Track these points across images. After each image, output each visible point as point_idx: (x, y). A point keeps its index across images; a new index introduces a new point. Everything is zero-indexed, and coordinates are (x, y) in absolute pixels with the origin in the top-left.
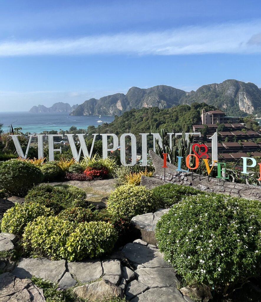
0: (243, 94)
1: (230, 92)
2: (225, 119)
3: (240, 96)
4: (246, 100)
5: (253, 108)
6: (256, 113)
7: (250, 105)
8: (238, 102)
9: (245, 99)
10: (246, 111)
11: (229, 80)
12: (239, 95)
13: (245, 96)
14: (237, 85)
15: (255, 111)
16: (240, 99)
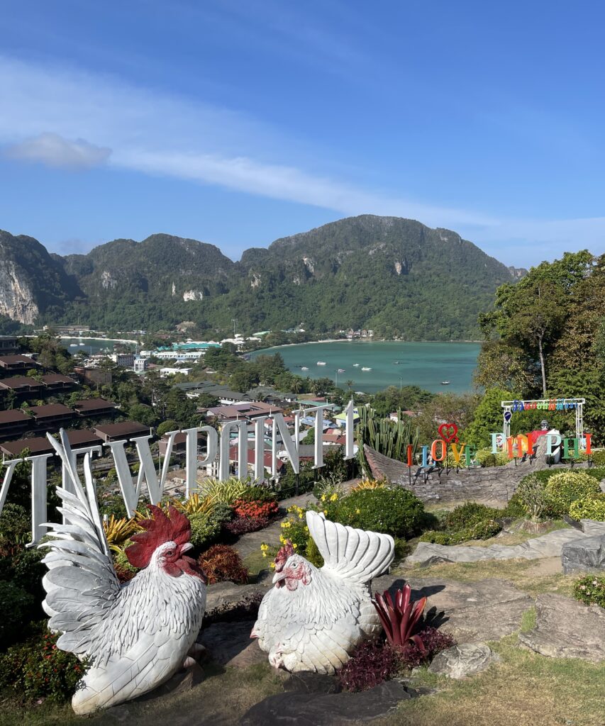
0: (7, 266)
4: (16, 286)
5: (35, 308)
6: (45, 323)
7: (29, 299)
9: (14, 282)
10: (15, 315)
13: (13, 274)
15: (41, 317)
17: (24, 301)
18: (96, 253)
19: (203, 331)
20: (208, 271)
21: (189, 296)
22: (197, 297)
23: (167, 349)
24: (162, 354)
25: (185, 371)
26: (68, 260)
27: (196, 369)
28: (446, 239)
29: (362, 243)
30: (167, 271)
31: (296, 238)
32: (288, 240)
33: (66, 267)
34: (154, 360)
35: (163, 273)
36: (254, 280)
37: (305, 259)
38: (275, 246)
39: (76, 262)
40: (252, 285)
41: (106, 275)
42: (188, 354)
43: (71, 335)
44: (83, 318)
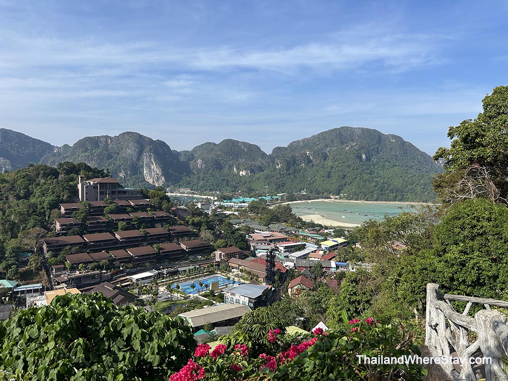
0: (150, 156)
1: (130, 151)
2: (120, 192)
3: (145, 160)
4: (154, 166)
5: (163, 178)
6: (168, 187)
7: (160, 174)
8: (142, 167)
9: (153, 164)
10: (153, 182)
11: (128, 133)
12: (145, 157)
13: (153, 160)
14: (141, 142)
15: (166, 183)
16: (146, 165)
17: (158, 174)
18: (195, 150)
19: (250, 192)
20: (253, 160)
21: (243, 173)
22: (247, 174)
23: (229, 201)
24: (226, 204)
25: (236, 213)
26: (181, 153)
27: (243, 212)
28: (394, 141)
29: (342, 143)
30: (231, 160)
31: (303, 141)
32: (298, 142)
33: (180, 157)
34: (221, 207)
35: (229, 161)
36: (278, 165)
37: (308, 153)
38: (291, 145)
39: (185, 155)
40: (277, 167)
41: (200, 161)
42: (240, 204)
43: (181, 193)
44: (188, 185)
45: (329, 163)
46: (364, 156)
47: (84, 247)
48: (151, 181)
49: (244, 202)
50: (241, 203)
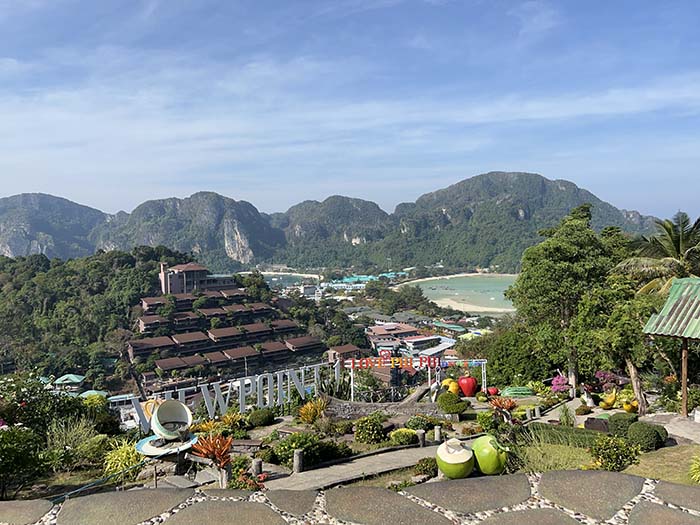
0: (233, 223)
1: (206, 218)
3: (226, 230)
4: (238, 237)
5: (251, 252)
6: (258, 263)
7: (247, 246)
8: (223, 238)
9: (237, 234)
10: (238, 258)
11: (202, 193)
12: (225, 225)
13: (236, 228)
14: (219, 204)
15: (254, 258)
16: (228, 235)
17: (244, 247)
18: (291, 211)
19: (366, 267)
20: (370, 222)
21: (356, 241)
22: (362, 242)
23: (339, 281)
25: (350, 298)
26: (272, 217)
27: (359, 297)
28: (564, 188)
29: (492, 195)
30: (340, 224)
31: (438, 193)
32: (431, 195)
33: (271, 222)
34: (329, 290)
35: (338, 225)
36: (404, 228)
37: (444, 210)
38: (421, 200)
39: (278, 218)
40: (402, 232)
41: (298, 228)
42: (354, 286)
43: (274, 271)
44: (283, 259)
45: (473, 223)
46: (521, 213)
47: (174, 350)
48: (234, 256)
49: (359, 282)
50: (356, 283)
